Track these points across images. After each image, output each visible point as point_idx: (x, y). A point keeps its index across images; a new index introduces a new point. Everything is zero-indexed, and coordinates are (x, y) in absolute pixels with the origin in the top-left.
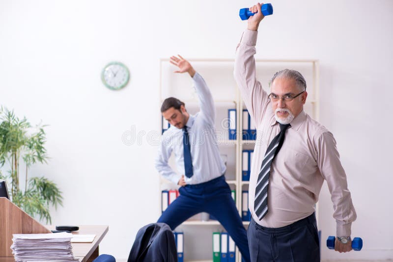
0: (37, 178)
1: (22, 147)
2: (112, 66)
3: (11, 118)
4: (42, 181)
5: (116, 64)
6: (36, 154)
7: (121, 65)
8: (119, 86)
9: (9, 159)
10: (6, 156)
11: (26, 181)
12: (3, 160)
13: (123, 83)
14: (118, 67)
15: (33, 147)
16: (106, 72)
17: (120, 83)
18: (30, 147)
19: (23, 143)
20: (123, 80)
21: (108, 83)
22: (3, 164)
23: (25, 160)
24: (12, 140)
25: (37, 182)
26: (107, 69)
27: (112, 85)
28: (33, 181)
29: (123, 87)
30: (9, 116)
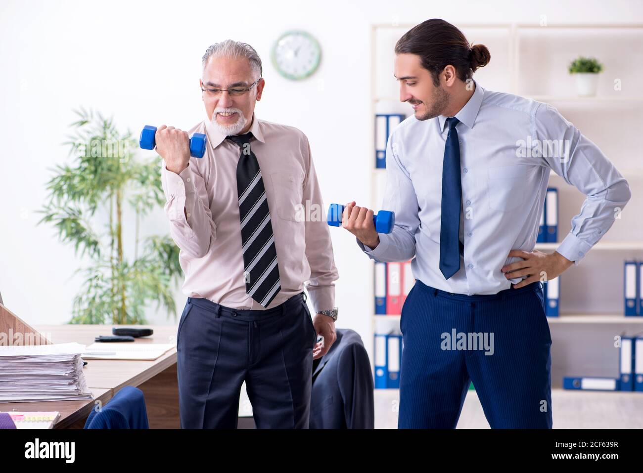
0: (157, 237)
1: (129, 182)
2: (290, 38)
3: (108, 131)
4: (165, 242)
5: (297, 33)
6: (152, 194)
7: (306, 35)
8: (301, 72)
9: (104, 203)
10: (100, 198)
11: (137, 241)
12: (93, 205)
13: (310, 67)
14: (300, 38)
15: (147, 182)
16: (279, 49)
17: (304, 68)
18: (143, 182)
19: (129, 174)
20: (310, 62)
21: (284, 68)
22: (93, 213)
23: (134, 204)
24: (109, 170)
25: (158, 245)
26: (282, 43)
27: (291, 71)
28: (150, 242)
29: (309, 75)
30: (106, 126)
